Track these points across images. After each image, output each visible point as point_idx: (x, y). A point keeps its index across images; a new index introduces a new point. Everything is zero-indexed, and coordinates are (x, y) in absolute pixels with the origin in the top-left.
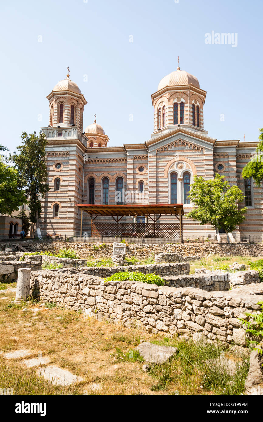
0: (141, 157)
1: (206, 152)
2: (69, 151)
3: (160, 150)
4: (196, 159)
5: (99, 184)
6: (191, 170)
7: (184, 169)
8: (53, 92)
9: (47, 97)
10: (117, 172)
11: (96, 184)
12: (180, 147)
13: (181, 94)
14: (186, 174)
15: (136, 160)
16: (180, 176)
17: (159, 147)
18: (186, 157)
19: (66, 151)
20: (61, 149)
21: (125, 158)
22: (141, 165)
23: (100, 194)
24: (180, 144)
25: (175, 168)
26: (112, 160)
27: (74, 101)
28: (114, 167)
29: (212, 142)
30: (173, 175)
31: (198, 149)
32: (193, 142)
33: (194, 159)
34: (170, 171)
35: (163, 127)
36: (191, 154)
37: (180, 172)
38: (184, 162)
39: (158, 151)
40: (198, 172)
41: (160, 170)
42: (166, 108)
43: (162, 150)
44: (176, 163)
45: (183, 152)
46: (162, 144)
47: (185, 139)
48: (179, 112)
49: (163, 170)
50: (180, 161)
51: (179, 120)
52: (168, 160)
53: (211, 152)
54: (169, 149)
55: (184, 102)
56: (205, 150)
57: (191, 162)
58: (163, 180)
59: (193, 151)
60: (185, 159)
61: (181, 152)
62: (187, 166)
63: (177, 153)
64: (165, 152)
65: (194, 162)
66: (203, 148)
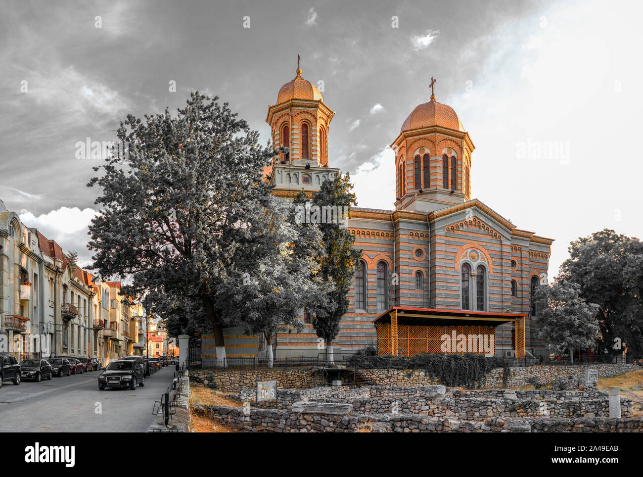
0: (419, 233)
1: (505, 242)
3: (450, 228)
4: (492, 249)
6: (487, 263)
7: (480, 261)
10: (378, 252)
12: (474, 229)
13: (452, 143)
14: (481, 267)
15: (412, 238)
16: (474, 271)
17: (450, 222)
18: (481, 243)
21: (390, 231)
22: (419, 247)
25: (468, 260)
26: (371, 231)
28: (374, 245)
29: (511, 230)
30: (467, 266)
31: (495, 235)
32: (490, 224)
33: (490, 249)
34: (462, 261)
35: (425, 188)
36: (487, 241)
37: (474, 265)
38: (478, 251)
39: (448, 229)
40: (495, 267)
41: (449, 258)
42: (431, 159)
43: (453, 229)
44: (469, 250)
45: (477, 236)
46: (453, 220)
47: (481, 218)
48: (450, 171)
49: (453, 258)
50: (473, 249)
51: (450, 183)
52: (459, 244)
53: (509, 243)
54: (461, 229)
55: (456, 156)
56: (503, 239)
57: (486, 253)
58: (453, 274)
59: (489, 237)
60: (480, 248)
61: (475, 235)
62: (482, 258)
63: (470, 236)
64: (457, 232)
65: (490, 252)
66: (500, 234)
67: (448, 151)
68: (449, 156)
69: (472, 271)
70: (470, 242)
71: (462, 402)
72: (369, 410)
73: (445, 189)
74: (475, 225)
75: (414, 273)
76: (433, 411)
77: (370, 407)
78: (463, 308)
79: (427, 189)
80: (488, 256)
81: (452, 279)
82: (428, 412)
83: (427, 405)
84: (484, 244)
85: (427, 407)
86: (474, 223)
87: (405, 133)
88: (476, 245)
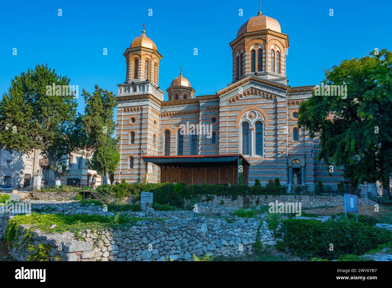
0: (214, 107)
1: (280, 100)
2: (142, 106)
3: (231, 100)
4: (269, 107)
5: (174, 137)
6: (263, 120)
7: (257, 118)
8: (128, 49)
9: (124, 55)
11: (171, 137)
12: (252, 96)
13: (259, 40)
15: (208, 111)
16: (253, 126)
17: (231, 96)
18: (258, 105)
19: (139, 106)
20: (135, 104)
21: (198, 110)
22: (213, 116)
23: (175, 146)
24: (252, 92)
25: (247, 119)
27: (148, 57)
29: (286, 89)
30: (246, 124)
31: (271, 97)
33: (266, 107)
34: (241, 121)
36: (264, 103)
37: (253, 122)
38: (256, 111)
39: (230, 102)
40: (270, 121)
41: (231, 120)
43: (234, 100)
44: (248, 112)
45: (255, 101)
46: (234, 94)
47: (257, 87)
48: (257, 59)
49: (234, 120)
50: (251, 110)
51: (257, 67)
52: (239, 109)
53: (284, 100)
54: (240, 99)
55: (261, 48)
56: (277, 98)
57: (263, 111)
58: (234, 130)
59: (265, 100)
60: (257, 109)
61: (252, 100)
62: (259, 116)
63: (249, 102)
64: (237, 102)
65: (267, 110)
66: (276, 95)
67: (255, 47)
68: (256, 49)
69: (250, 126)
70: (248, 106)
74: (252, 94)
81: (233, 134)
84: (261, 105)
86: (250, 92)
88: (253, 107)
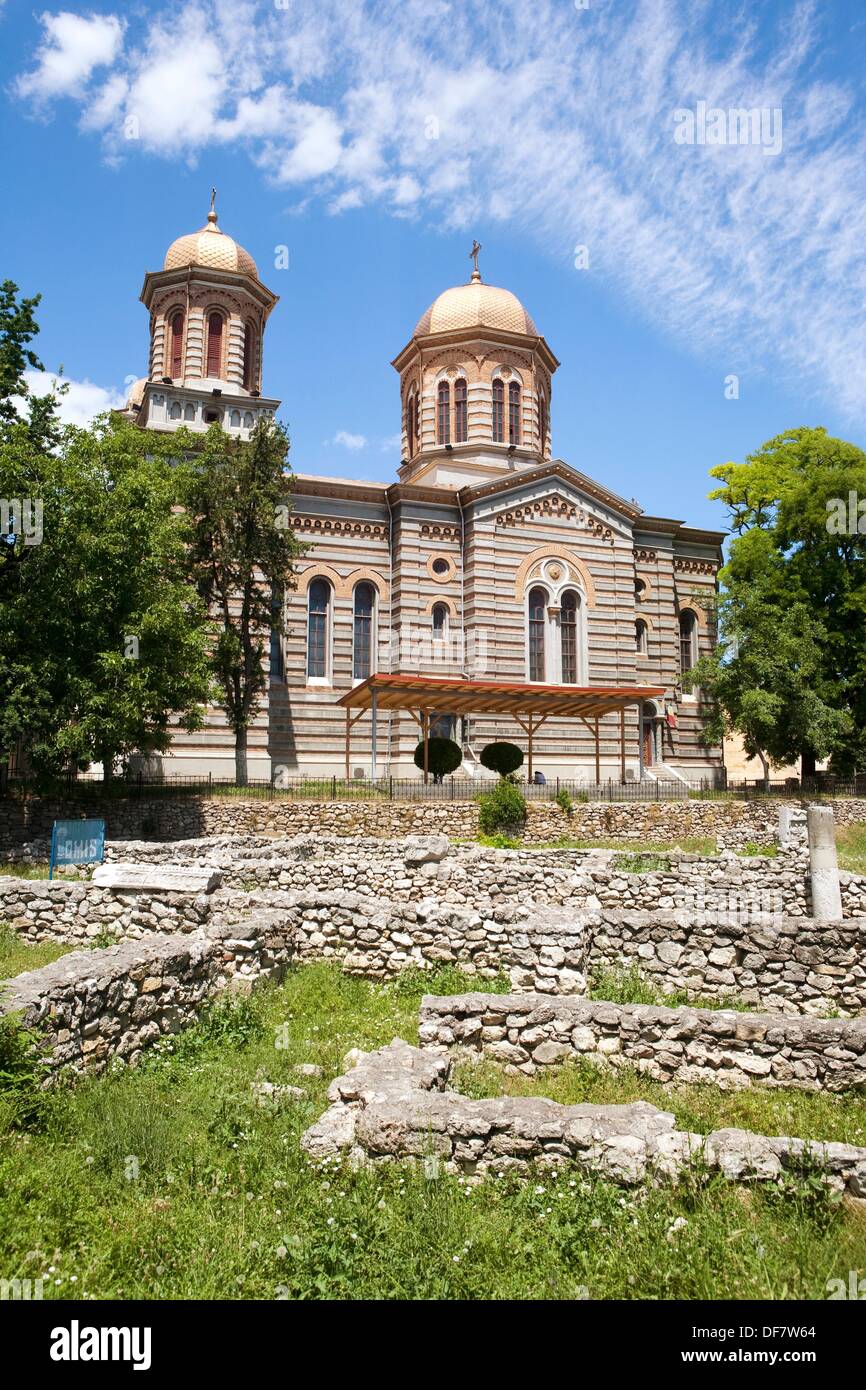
0: (442, 528)
1: (620, 542)
3: (504, 518)
4: (594, 557)
5: (300, 602)
6: (582, 587)
7: (566, 579)
10: (356, 565)
12: (554, 519)
13: (512, 357)
15: (426, 537)
16: (555, 603)
18: (570, 547)
21: (382, 524)
22: (440, 555)
24: (554, 508)
25: (544, 577)
29: (632, 518)
30: (538, 596)
31: (599, 531)
32: (588, 507)
33: (589, 557)
34: (528, 583)
35: (458, 440)
36: (583, 543)
37: (555, 590)
38: (565, 563)
39: (500, 520)
40: (599, 594)
41: (503, 577)
42: (470, 387)
43: (510, 520)
44: (545, 561)
45: (561, 533)
46: (510, 502)
47: (570, 497)
48: (506, 409)
49: (513, 578)
50: (553, 558)
51: (507, 431)
52: (521, 549)
53: (629, 545)
54: (526, 517)
55: (520, 382)
56: (615, 537)
57: (581, 565)
58: (510, 609)
59: (587, 535)
60: (568, 556)
61: (555, 531)
62: (573, 576)
63: (547, 533)
64: (518, 526)
65: (589, 564)
66: (611, 529)
67: (503, 372)
69: (551, 602)
70: (547, 544)
71: (480, 873)
72: (285, 887)
73: (497, 444)
74: (556, 511)
75: (429, 607)
76: (421, 891)
77: (289, 880)
78: (533, 678)
79: (462, 444)
80: (587, 575)
81: (508, 620)
82: (408, 892)
83: (407, 877)
84: (577, 548)
85: (408, 883)
86: (553, 505)
87: (420, 340)
88: (558, 550)
